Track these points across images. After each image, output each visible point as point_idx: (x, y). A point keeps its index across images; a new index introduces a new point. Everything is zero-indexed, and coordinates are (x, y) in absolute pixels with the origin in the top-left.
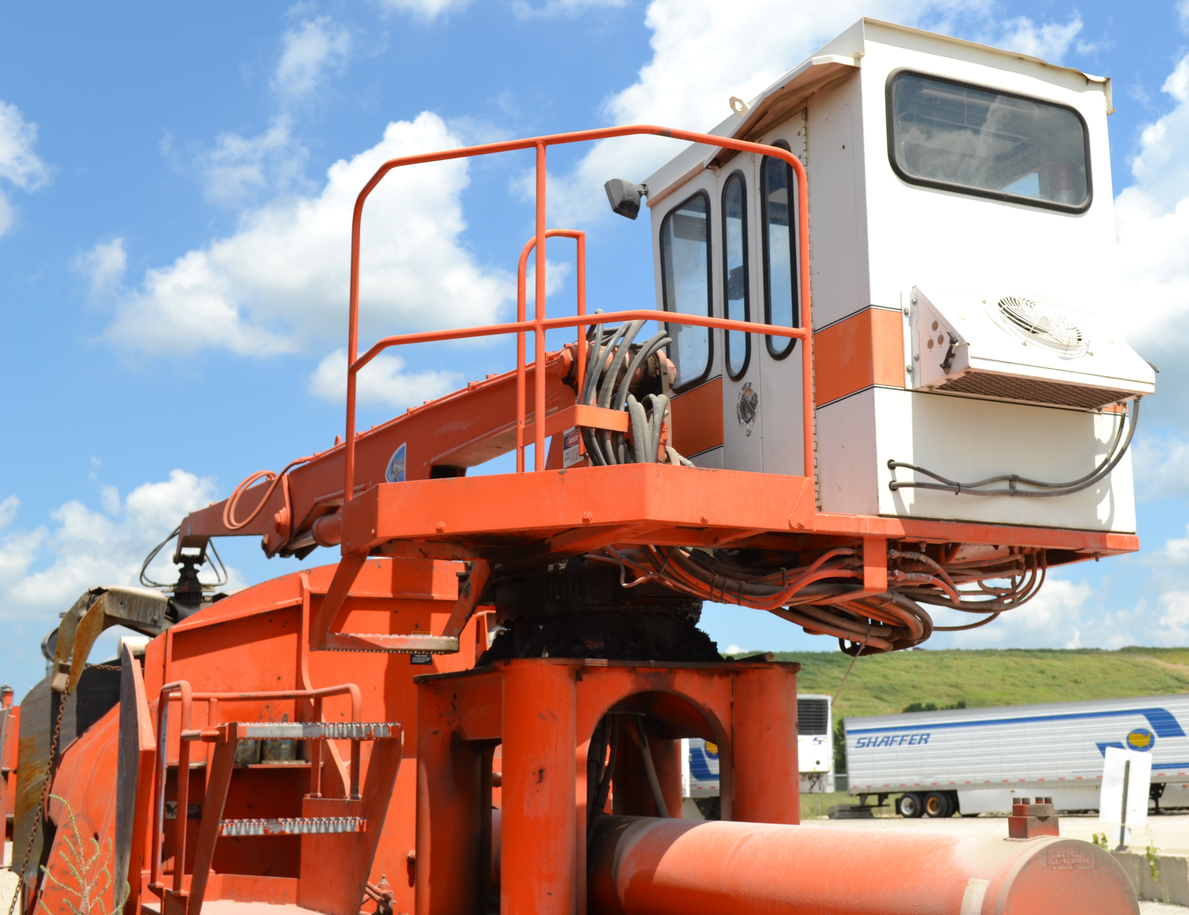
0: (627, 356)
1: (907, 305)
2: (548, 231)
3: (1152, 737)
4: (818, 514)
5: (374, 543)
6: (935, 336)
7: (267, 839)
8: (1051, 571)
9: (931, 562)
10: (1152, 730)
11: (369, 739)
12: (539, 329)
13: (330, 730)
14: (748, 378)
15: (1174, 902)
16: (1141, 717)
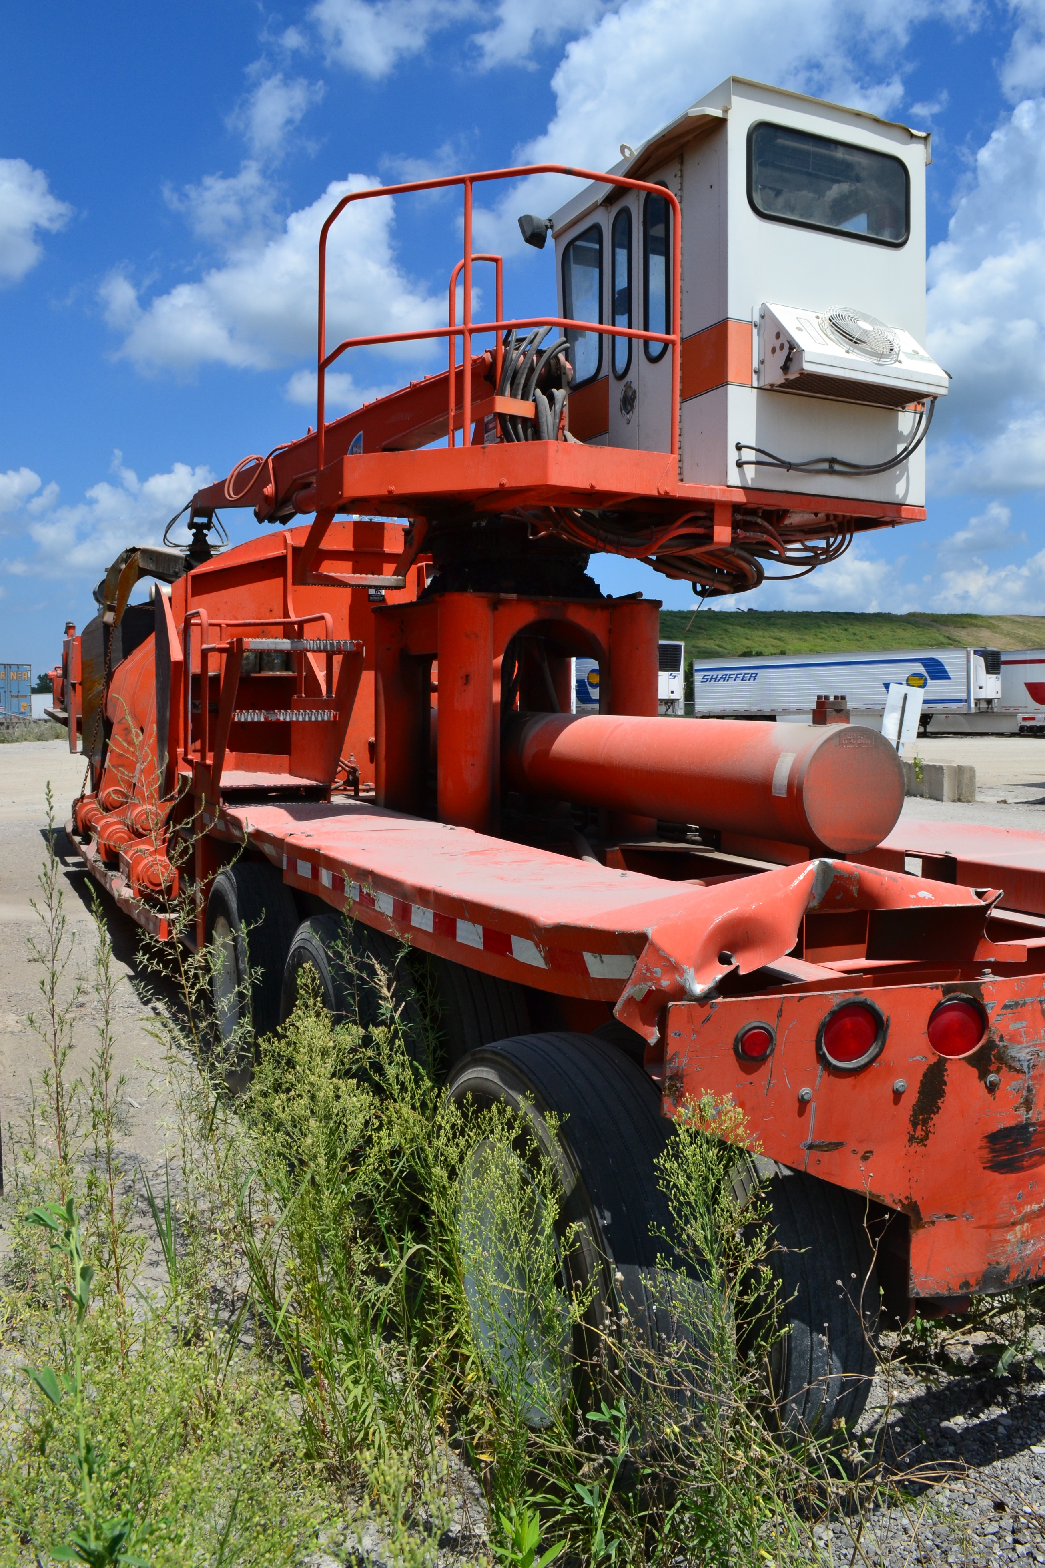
0: (535, 358)
1: (756, 318)
2: (474, 256)
3: (926, 680)
4: (680, 484)
5: (341, 502)
6: (777, 344)
7: (267, 724)
8: (857, 535)
9: (766, 524)
10: (926, 675)
11: (339, 652)
12: (467, 334)
13: (310, 645)
14: (628, 378)
15: (931, 798)
16: (919, 664)
